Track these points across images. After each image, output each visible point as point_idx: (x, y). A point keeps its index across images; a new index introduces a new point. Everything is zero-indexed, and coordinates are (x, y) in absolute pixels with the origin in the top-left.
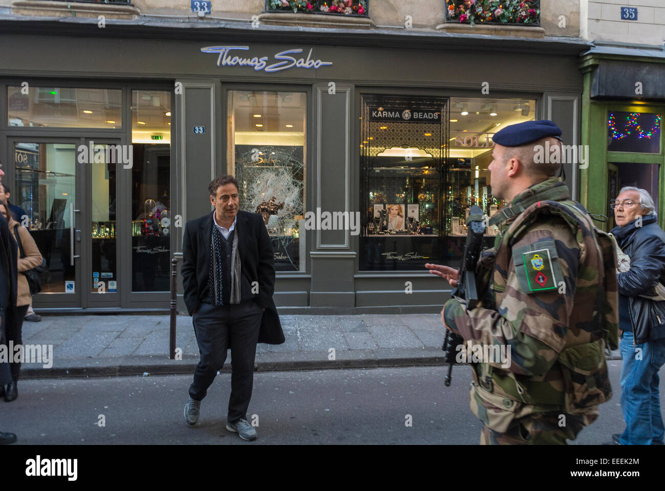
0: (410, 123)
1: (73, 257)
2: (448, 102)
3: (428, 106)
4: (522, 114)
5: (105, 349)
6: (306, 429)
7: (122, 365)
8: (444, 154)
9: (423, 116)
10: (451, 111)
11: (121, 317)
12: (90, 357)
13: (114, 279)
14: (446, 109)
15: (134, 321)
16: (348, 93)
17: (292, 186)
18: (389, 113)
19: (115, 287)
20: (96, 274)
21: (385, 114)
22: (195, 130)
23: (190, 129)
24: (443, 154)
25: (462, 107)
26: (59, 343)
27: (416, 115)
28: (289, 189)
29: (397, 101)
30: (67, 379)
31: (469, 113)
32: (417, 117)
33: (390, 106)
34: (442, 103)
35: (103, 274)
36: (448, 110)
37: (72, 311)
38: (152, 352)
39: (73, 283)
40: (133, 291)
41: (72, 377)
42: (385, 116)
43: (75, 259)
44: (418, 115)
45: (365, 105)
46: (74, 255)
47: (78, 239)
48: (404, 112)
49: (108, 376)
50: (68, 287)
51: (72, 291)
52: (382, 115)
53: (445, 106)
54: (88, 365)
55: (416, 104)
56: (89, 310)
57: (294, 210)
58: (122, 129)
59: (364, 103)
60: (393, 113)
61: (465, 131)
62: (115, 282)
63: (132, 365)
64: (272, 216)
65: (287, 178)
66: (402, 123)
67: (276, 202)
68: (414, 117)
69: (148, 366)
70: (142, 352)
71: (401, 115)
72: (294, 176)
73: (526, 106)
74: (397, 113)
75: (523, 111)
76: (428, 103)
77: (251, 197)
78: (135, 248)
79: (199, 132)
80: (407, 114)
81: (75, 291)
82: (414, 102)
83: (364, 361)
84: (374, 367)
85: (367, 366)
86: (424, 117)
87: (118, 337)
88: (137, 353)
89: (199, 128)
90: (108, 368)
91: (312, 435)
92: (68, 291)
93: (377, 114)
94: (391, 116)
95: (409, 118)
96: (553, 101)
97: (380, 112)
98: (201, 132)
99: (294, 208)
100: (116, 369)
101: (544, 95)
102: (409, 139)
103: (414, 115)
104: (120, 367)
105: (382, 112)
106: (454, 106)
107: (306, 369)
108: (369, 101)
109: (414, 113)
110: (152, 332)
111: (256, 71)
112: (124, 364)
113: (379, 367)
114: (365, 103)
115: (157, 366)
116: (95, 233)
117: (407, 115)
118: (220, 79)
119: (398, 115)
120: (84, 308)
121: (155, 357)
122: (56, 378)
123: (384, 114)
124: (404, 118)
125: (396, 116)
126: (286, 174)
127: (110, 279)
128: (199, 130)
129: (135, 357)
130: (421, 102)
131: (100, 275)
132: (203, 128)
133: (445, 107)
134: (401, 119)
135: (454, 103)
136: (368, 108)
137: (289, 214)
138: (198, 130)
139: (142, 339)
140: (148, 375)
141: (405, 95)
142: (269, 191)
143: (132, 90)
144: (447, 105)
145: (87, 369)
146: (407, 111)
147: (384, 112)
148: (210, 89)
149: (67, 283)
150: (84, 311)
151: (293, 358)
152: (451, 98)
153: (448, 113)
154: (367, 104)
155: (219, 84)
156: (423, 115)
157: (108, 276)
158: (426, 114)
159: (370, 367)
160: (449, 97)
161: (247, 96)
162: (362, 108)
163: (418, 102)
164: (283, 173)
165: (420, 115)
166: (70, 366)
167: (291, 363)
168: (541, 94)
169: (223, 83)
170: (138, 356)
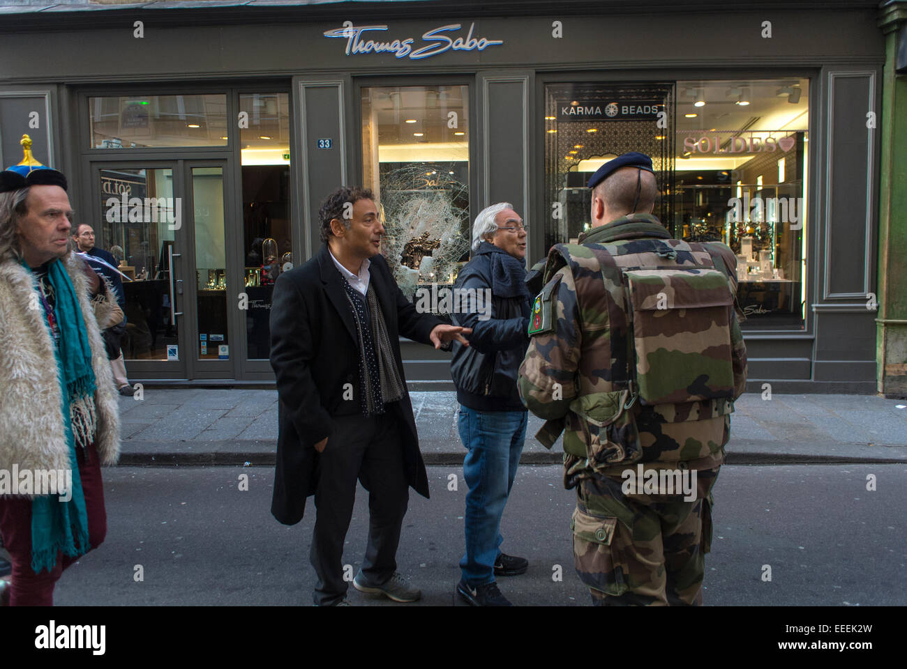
0: (616, 122)
1: (173, 314)
2: (673, 88)
3: (643, 96)
4: (789, 102)
5: (205, 430)
6: (423, 541)
7: (220, 451)
8: (668, 164)
9: (636, 111)
10: (677, 101)
11: (233, 391)
12: (183, 441)
13: (225, 342)
14: (671, 99)
15: (248, 396)
16: (525, 83)
17: (451, 216)
18: (586, 108)
19: (227, 353)
20: (204, 337)
21: (580, 110)
22: (319, 144)
23: (313, 144)
24: (666, 164)
25: (696, 95)
26: (151, 423)
27: (625, 110)
28: (446, 220)
29: (598, 91)
30: (153, 467)
31: (707, 103)
32: (627, 113)
33: (587, 98)
34: (664, 90)
35: (212, 336)
36: (673, 101)
37: (174, 383)
38: (260, 436)
39: (175, 347)
40: (249, 358)
41: (159, 465)
42: (580, 113)
43: (176, 316)
44: (629, 110)
45: (552, 98)
46: (176, 311)
47: (180, 291)
48: (608, 107)
49: (201, 465)
50: (170, 353)
51: (175, 358)
52: (576, 112)
53: (669, 94)
54: (178, 451)
55: (626, 94)
56: (195, 382)
57: (454, 249)
58: (228, 146)
59: (549, 95)
60: (592, 108)
61: (713, 130)
62: (227, 347)
63: (231, 451)
64: (425, 258)
65: (444, 205)
66: (604, 122)
67: (430, 238)
68: (623, 113)
69: (250, 454)
70: (247, 436)
71: (603, 109)
72: (454, 202)
73: (795, 88)
74: (598, 108)
75: (790, 96)
76: (643, 91)
77: (396, 233)
78: (251, 302)
79: (325, 147)
80: (612, 109)
81: (179, 358)
82: (622, 91)
83: (535, 454)
84: (549, 464)
85: (539, 462)
86: (638, 111)
87: (224, 416)
88: (241, 438)
89: (324, 141)
90: (201, 455)
91: (427, 550)
92: (170, 358)
93: (568, 111)
94: (589, 113)
95: (615, 114)
96: (836, 79)
97: (572, 108)
98: (328, 146)
99: (454, 246)
100: (211, 456)
101: (822, 71)
102: (616, 145)
103: (623, 110)
104: (216, 453)
105: (576, 108)
106: (683, 94)
107: (454, 464)
108: (556, 92)
109: (623, 107)
110: (266, 410)
111: (398, 59)
112: (222, 451)
113: (555, 463)
114: (551, 96)
115: (261, 454)
116: (213, 284)
117: (612, 111)
118: (349, 73)
119: (598, 111)
120: (190, 380)
121: (261, 442)
122: (139, 466)
123: (578, 111)
124: (608, 114)
125: (596, 112)
126: (442, 200)
127: (221, 343)
128: (325, 144)
129: (237, 442)
130: (632, 91)
131: (208, 337)
132: (330, 141)
133: (668, 96)
134: (603, 117)
135: (684, 89)
136: (556, 103)
137: (448, 255)
138: (323, 144)
139: (252, 419)
140: (250, 466)
141: (610, 82)
142: (420, 223)
143: (239, 94)
144: (671, 94)
145: (177, 455)
146: (613, 104)
147: (578, 108)
148: (337, 87)
149: (169, 347)
150: (190, 383)
151: (438, 449)
152: (677, 82)
153: (673, 105)
154: (554, 98)
155: (349, 80)
156: (636, 109)
157: (218, 338)
158: (640, 107)
159: (543, 463)
160: (675, 82)
161: (389, 94)
162: (547, 103)
163: (628, 91)
164: (438, 199)
165: (631, 110)
166: (156, 451)
167: (435, 455)
168: (817, 70)
169: (354, 78)
170: (240, 441)
